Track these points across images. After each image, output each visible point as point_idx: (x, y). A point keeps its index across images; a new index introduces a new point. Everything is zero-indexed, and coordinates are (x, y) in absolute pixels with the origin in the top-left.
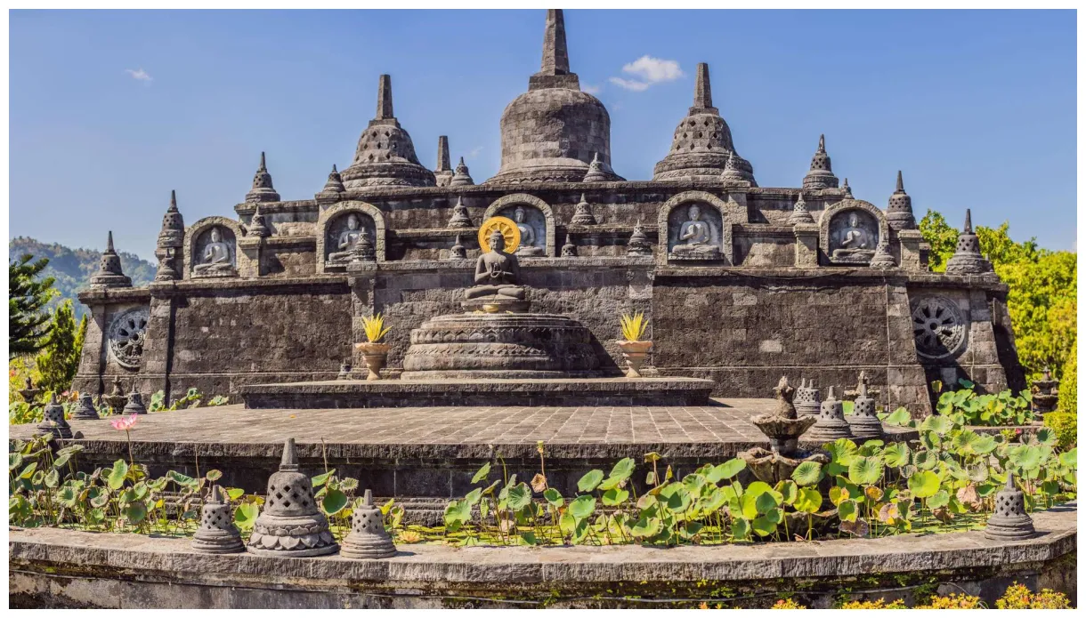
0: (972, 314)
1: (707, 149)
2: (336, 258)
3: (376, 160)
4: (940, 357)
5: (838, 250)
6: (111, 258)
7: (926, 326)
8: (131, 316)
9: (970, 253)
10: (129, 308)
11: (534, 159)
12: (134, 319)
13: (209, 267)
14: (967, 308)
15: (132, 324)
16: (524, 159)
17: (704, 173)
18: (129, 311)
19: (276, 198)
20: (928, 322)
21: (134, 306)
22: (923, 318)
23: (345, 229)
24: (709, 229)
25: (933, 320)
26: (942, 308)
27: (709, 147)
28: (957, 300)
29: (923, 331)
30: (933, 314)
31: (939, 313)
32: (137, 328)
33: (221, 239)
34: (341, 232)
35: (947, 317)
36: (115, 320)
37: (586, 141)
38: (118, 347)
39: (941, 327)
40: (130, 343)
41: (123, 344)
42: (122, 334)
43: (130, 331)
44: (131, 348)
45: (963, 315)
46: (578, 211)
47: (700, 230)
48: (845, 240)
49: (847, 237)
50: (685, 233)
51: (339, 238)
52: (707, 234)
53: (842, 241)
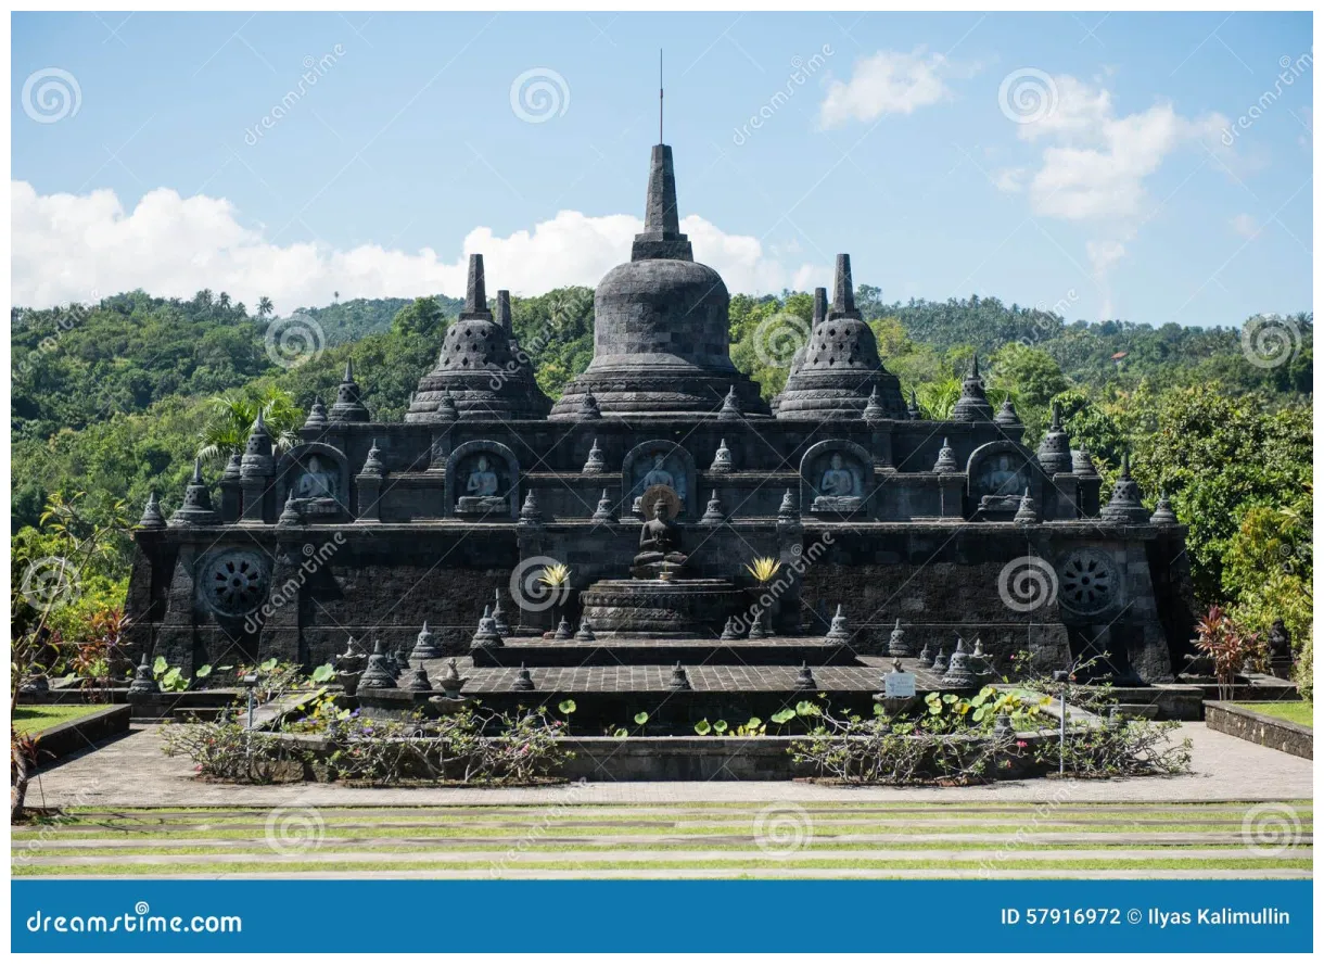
0: (1129, 567)
1: (848, 365)
2: (467, 501)
3: (472, 365)
4: (1093, 613)
5: (987, 496)
6: (199, 489)
7: (1077, 581)
8: (228, 559)
9: (1125, 502)
10: (225, 548)
11: (641, 354)
12: (233, 562)
13: (309, 502)
14: (1123, 561)
15: (231, 568)
16: (627, 352)
17: (845, 396)
18: (225, 553)
20: (1079, 576)
21: (231, 546)
22: (1075, 572)
23: (475, 471)
24: (852, 477)
25: (1091, 575)
26: (1095, 561)
27: (851, 361)
28: (1113, 553)
29: (1073, 586)
30: (1086, 567)
31: (1092, 566)
32: (236, 572)
34: (470, 474)
35: (1101, 571)
36: (209, 562)
37: (702, 331)
38: (214, 594)
39: (1095, 582)
40: (230, 589)
41: (220, 590)
42: (218, 579)
43: (229, 575)
44: (232, 595)
45: (1120, 569)
46: (718, 459)
47: (842, 480)
48: (995, 484)
49: (998, 481)
50: (827, 483)
51: (468, 479)
52: (849, 484)
53: (992, 485)
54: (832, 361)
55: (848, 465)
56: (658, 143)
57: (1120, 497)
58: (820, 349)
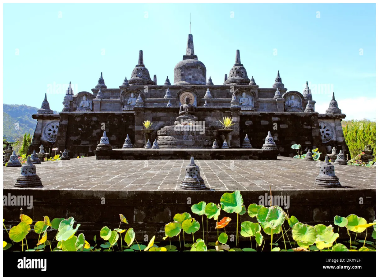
0: (336, 128)
1: (240, 77)
4: (326, 142)
6: (46, 103)
8: (52, 124)
12: (54, 125)
14: (334, 126)
15: (53, 127)
16: (181, 81)
18: (52, 122)
19: (106, 87)
20: (321, 131)
21: (54, 120)
23: (130, 97)
24: (249, 100)
25: (325, 130)
26: (326, 126)
28: (330, 123)
30: (322, 128)
31: (324, 128)
32: (55, 128)
33: (87, 99)
34: (128, 99)
35: (327, 129)
36: (46, 125)
37: (200, 76)
38: (47, 135)
39: (326, 132)
40: (52, 134)
41: (49, 134)
42: (49, 130)
43: (52, 129)
44: (53, 135)
45: (333, 128)
46: (206, 94)
47: (246, 100)
48: (290, 104)
49: (291, 103)
50: (241, 101)
51: (128, 100)
52: (248, 102)
53: (289, 104)
54: (236, 76)
55: (248, 96)
56: (190, 34)
57: (333, 106)
58: (233, 73)
